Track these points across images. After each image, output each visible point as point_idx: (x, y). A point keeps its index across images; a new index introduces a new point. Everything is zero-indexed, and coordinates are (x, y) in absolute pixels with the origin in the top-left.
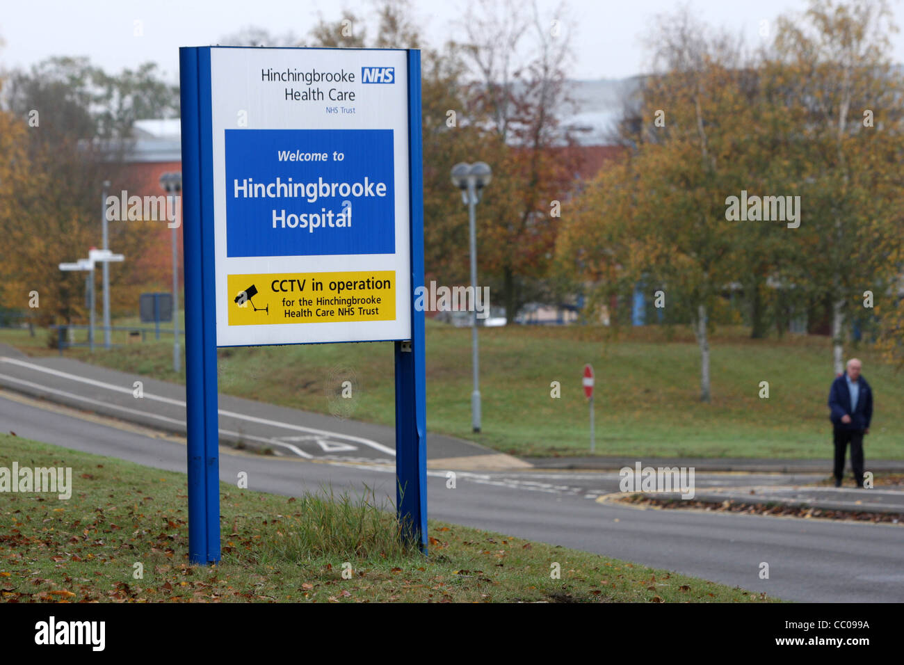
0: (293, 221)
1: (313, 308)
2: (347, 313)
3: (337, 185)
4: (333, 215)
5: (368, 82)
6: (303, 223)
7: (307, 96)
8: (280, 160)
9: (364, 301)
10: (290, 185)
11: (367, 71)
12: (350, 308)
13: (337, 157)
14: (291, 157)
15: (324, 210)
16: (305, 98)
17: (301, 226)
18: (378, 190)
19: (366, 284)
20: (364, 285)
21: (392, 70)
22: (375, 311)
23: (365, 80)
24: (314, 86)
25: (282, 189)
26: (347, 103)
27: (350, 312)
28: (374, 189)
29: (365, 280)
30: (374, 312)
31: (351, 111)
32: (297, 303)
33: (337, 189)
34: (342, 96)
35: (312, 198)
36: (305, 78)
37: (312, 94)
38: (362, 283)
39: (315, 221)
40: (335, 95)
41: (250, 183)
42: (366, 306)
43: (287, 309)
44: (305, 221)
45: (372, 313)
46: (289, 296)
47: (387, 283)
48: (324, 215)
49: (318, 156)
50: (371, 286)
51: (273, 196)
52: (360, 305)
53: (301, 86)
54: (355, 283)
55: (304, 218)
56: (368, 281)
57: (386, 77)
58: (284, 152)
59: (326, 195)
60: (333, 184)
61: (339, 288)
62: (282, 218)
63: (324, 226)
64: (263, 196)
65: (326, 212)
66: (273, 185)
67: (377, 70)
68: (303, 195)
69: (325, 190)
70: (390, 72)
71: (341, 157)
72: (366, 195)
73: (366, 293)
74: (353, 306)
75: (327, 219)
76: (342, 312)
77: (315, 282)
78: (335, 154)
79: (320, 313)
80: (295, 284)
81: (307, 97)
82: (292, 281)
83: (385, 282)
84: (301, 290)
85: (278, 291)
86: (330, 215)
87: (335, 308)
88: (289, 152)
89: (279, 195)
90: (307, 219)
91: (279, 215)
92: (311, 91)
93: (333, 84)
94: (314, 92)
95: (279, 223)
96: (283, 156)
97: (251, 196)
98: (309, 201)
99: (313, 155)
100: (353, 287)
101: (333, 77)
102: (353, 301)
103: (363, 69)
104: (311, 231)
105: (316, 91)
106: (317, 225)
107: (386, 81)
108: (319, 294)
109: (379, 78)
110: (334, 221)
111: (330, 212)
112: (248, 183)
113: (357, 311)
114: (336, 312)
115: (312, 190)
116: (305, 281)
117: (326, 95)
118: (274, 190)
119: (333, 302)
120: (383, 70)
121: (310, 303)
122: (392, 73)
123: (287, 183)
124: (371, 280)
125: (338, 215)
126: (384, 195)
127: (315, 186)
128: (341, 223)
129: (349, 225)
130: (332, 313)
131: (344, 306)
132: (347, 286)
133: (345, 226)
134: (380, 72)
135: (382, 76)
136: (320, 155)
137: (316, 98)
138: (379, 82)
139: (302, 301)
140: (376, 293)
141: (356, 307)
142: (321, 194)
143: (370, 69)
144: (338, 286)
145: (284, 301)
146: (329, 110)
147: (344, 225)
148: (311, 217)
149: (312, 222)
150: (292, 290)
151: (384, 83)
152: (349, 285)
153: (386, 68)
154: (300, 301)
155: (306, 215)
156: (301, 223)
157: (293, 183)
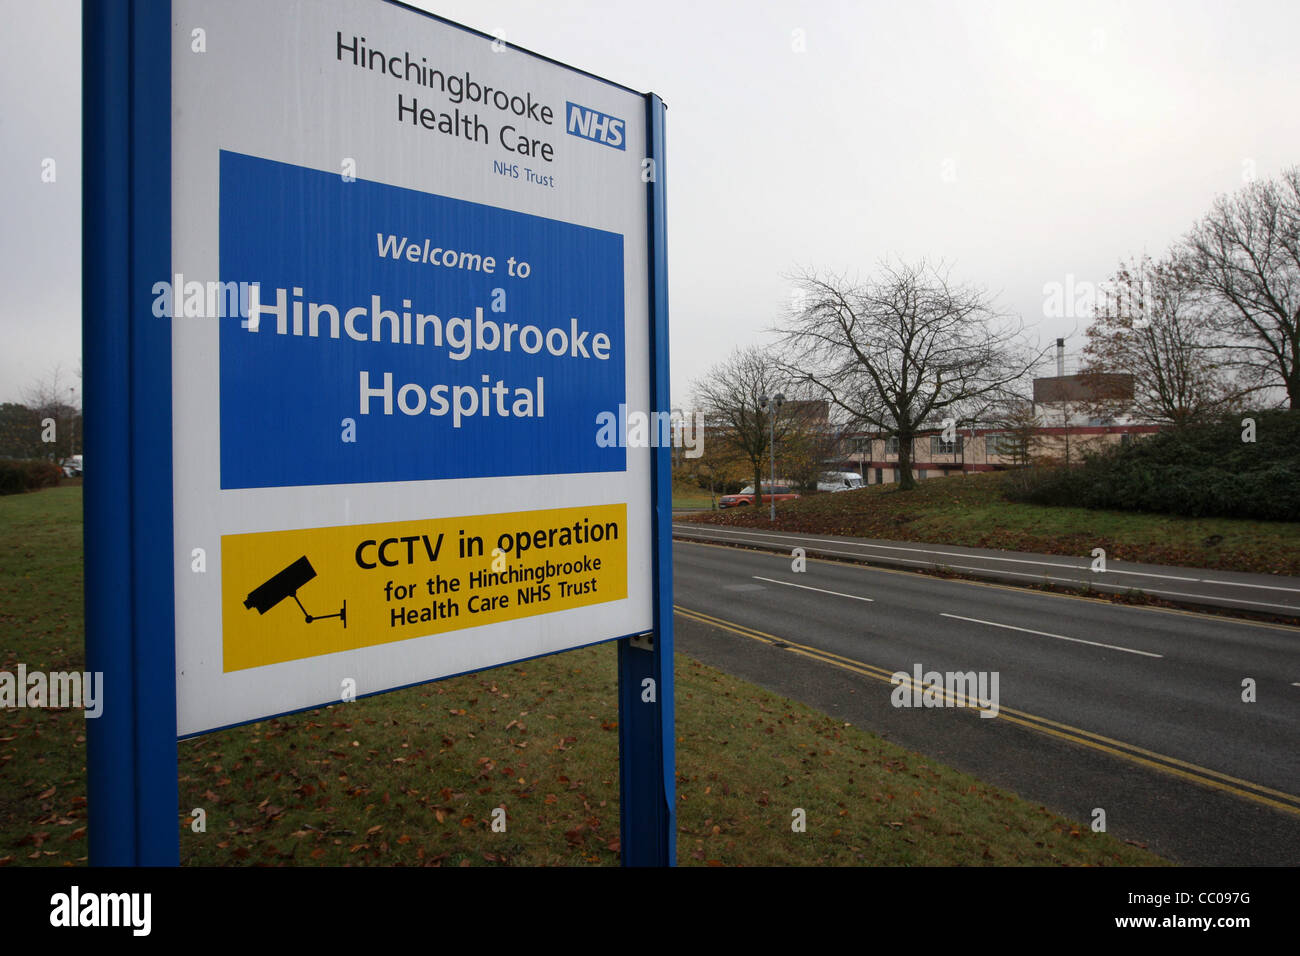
0: (412, 399)
1: (460, 597)
2: (536, 597)
3: (515, 327)
4: (506, 391)
5: (577, 133)
6: (438, 406)
7: (450, 124)
8: (383, 253)
9: (570, 568)
10: (407, 317)
11: (576, 112)
12: (542, 585)
13: (515, 270)
14: (409, 253)
15: (486, 378)
16: (445, 127)
17: (433, 412)
18: (596, 346)
19: (573, 533)
20: (569, 536)
21: (621, 125)
22: (590, 585)
23: (572, 129)
24: (467, 108)
25: (386, 324)
26: (536, 163)
27: (543, 594)
28: (588, 344)
29: (571, 526)
30: (589, 587)
31: (546, 181)
32: (422, 589)
33: (515, 336)
34: (527, 147)
35: (460, 350)
36: (446, 84)
37: (462, 125)
38: (566, 533)
39: (466, 401)
40: (512, 139)
41: (298, 299)
42: (574, 579)
43: (397, 605)
44: (444, 403)
45: (584, 589)
46: (401, 576)
47: (612, 529)
48: (485, 391)
49: (475, 261)
50: (582, 536)
51: (363, 337)
52: (563, 577)
53: (435, 99)
54: (552, 533)
55: (441, 394)
56: (577, 528)
57: (610, 135)
58: (392, 239)
59: (492, 347)
60: (507, 326)
61: (519, 547)
62: (386, 392)
63: (486, 412)
64: (335, 333)
65: (492, 385)
66: (363, 311)
67: (595, 117)
68: (438, 342)
69: (488, 336)
70: (617, 127)
71: (524, 270)
72: (574, 354)
73: (574, 552)
74: (547, 580)
75: (493, 398)
76: (525, 597)
77: (465, 537)
78: (512, 262)
79: (476, 604)
80: (419, 546)
81: (449, 126)
82: (410, 540)
83: (608, 526)
84: (433, 557)
85: (374, 566)
86: (500, 390)
87: (511, 590)
88: (405, 240)
89: (376, 337)
90: (449, 396)
91: (376, 382)
92: (461, 117)
93: (508, 117)
94: (466, 121)
95: (376, 403)
96: (389, 246)
97: (298, 331)
98: (453, 356)
99: (463, 256)
100: (547, 542)
101: (510, 103)
102: (548, 570)
103: (570, 106)
104: (457, 424)
105: (471, 119)
106: (471, 412)
107: (610, 141)
108: (474, 563)
109: (598, 132)
110: (508, 405)
111: (500, 384)
112: (291, 299)
113: (555, 590)
114: (513, 597)
115: (459, 333)
116: (441, 536)
117: (494, 136)
118: (363, 324)
119: (506, 578)
120: (606, 120)
121: (454, 585)
122: (622, 131)
123: (400, 312)
124: (582, 524)
125: (518, 391)
126: (606, 357)
127: (467, 325)
128: (523, 408)
129: (541, 413)
130: (504, 601)
131: (531, 583)
132: (536, 540)
133: (531, 415)
134: (600, 122)
135: (604, 129)
136: (478, 258)
137: (471, 133)
138: (597, 139)
139: (435, 585)
140: (591, 549)
141: (552, 582)
142: (481, 344)
143: (583, 110)
144: (516, 543)
145: (388, 589)
146: (501, 168)
147: (529, 412)
148: (458, 392)
149: (457, 404)
150: (410, 561)
151: (607, 144)
152: (539, 539)
153: (611, 118)
154: (430, 583)
155: (445, 388)
156: (431, 404)
157: (414, 312)
